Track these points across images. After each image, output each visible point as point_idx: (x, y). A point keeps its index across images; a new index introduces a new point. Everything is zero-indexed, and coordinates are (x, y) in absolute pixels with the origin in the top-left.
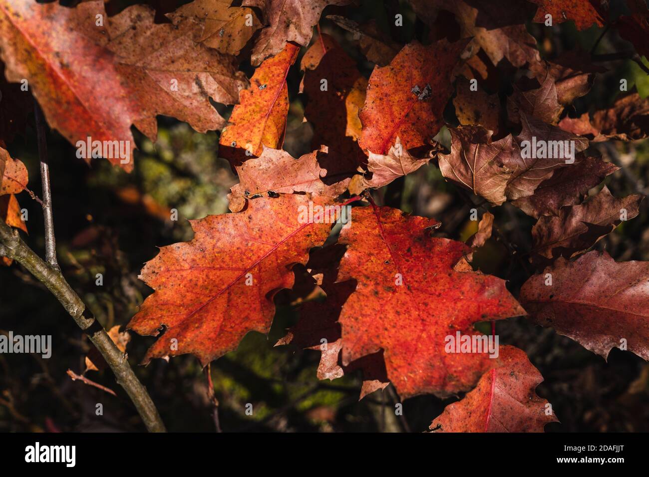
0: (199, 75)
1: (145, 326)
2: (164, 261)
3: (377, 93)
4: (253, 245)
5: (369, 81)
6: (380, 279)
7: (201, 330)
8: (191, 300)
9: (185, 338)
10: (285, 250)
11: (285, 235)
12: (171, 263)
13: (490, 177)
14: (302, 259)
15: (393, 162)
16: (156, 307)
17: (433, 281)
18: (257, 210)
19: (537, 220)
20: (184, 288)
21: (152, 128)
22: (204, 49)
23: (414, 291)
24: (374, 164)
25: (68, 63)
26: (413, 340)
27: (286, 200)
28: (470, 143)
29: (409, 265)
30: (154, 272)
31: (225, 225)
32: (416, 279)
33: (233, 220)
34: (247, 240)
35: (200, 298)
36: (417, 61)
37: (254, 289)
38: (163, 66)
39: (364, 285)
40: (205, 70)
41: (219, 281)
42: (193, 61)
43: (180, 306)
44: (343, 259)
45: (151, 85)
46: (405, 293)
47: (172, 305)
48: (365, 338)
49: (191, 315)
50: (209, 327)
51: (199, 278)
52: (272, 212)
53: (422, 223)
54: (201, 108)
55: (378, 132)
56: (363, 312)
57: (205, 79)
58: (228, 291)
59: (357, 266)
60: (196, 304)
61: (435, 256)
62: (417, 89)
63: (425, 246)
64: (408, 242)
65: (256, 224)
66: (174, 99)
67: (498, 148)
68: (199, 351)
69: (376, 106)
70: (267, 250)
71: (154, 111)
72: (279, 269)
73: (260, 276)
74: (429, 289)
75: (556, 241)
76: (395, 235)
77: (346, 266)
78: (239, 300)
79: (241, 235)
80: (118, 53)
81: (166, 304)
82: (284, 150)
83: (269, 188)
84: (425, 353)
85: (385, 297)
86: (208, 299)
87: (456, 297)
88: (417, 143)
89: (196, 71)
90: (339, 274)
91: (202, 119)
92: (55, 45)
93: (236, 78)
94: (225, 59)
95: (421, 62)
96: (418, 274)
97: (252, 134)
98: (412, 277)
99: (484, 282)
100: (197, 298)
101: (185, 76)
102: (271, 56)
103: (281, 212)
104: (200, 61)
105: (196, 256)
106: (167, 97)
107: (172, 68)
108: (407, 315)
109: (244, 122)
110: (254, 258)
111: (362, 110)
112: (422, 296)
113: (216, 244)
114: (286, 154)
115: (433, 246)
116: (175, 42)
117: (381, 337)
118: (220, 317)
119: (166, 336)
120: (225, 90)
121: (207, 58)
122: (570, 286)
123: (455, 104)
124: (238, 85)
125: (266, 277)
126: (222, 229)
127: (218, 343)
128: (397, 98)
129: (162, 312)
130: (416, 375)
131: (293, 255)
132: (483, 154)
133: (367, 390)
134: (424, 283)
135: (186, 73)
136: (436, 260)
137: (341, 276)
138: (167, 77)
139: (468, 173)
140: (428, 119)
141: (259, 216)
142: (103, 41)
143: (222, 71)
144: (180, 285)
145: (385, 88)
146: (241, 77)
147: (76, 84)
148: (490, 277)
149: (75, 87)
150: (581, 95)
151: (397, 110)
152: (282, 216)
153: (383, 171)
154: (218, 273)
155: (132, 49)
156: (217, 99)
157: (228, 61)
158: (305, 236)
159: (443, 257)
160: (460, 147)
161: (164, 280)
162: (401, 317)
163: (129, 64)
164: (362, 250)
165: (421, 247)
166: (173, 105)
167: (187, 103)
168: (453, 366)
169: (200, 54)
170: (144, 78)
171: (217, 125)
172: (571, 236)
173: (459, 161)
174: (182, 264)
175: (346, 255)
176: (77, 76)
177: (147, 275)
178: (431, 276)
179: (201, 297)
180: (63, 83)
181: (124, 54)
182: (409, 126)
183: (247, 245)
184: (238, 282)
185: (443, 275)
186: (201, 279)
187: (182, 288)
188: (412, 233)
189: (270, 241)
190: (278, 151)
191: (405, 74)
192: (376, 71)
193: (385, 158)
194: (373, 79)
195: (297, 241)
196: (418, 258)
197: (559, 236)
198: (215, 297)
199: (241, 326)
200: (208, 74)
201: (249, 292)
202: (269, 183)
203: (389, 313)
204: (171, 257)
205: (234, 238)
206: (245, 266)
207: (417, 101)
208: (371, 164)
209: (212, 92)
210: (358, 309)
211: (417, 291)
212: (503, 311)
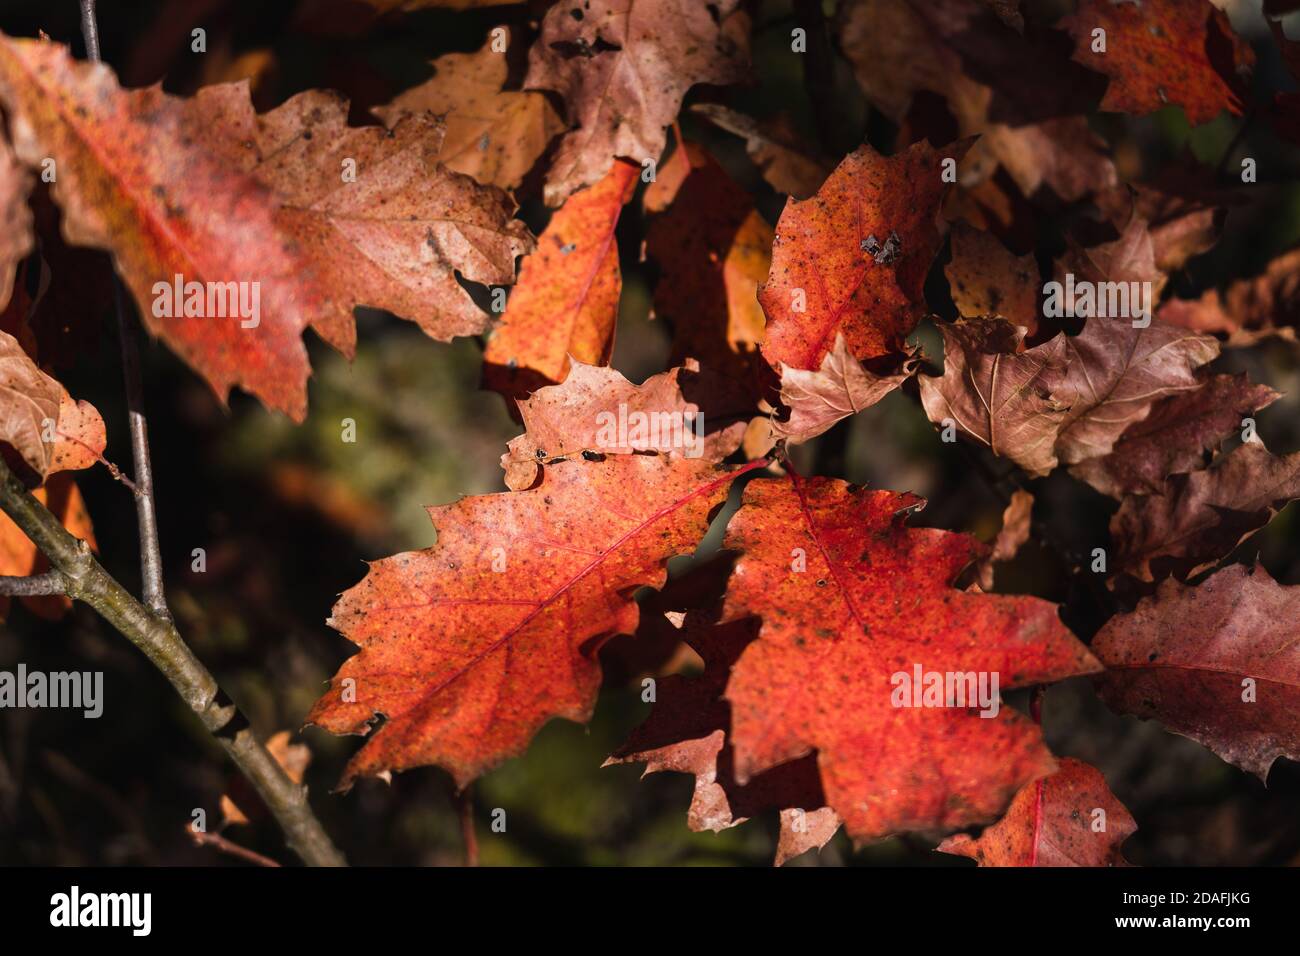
0: (433, 228)
1: (342, 717)
2: (378, 589)
3: (794, 251)
4: (554, 554)
5: (777, 230)
6: (807, 615)
7: (454, 720)
8: (434, 664)
9: (423, 735)
10: (618, 564)
11: (619, 535)
12: (392, 592)
13: (1024, 420)
14: (653, 579)
15: (830, 385)
16: (364, 680)
17: (914, 615)
18: (563, 485)
19: (1119, 505)
20: (418, 642)
21: (347, 333)
22: (443, 176)
23: (876, 637)
24: (793, 390)
25: (179, 207)
26: (876, 730)
27: (619, 467)
28: (981, 352)
29: (864, 587)
30: (358, 612)
31: (498, 517)
32: (880, 614)
33: (515, 506)
34: (542, 546)
35: (450, 659)
36: (870, 187)
37: (558, 638)
38: (364, 211)
39: (777, 626)
40: (447, 218)
41: (488, 626)
42: (423, 200)
43: (411, 677)
44: (732, 577)
45: (342, 249)
46: (859, 640)
47: (396, 674)
48: (780, 729)
49: (433, 692)
50: (470, 712)
51: (448, 622)
52: (592, 490)
53: (888, 504)
54: (440, 291)
55: (797, 330)
56: (776, 679)
57: (445, 235)
58: (506, 645)
59: (762, 591)
60: (443, 671)
61: (916, 565)
62: (872, 242)
63: (896, 546)
64: (862, 541)
65: (561, 515)
66: (386, 275)
67: (1038, 361)
68: (452, 758)
69: (793, 279)
70: (582, 564)
71: (349, 299)
72: (608, 599)
73: (570, 616)
74: (907, 631)
75: (1159, 545)
76: (838, 530)
77: (739, 593)
78: (530, 661)
79: (531, 536)
80: (277, 186)
81: (383, 674)
82: (613, 367)
83: (585, 446)
84: (902, 756)
85: (818, 649)
86: (468, 661)
87: (961, 643)
88: (876, 350)
89: (429, 219)
90: (726, 607)
91: (441, 313)
92: (157, 172)
93: (507, 233)
94: (486, 195)
95: (878, 189)
96: (884, 604)
97: (549, 342)
98: (873, 610)
99: (1015, 610)
100: (445, 660)
101: (407, 230)
102: (584, 186)
103: (609, 491)
104: (436, 200)
105: (442, 578)
106: (373, 271)
107: (381, 212)
108: (863, 683)
109: (533, 320)
110: (557, 581)
111: (764, 288)
112: (893, 644)
113: (481, 553)
114: (617, 376)
115: (912, 547)
116: (387, 161)
117: (812, 725)
118: (491, 695)
119: (384, 734)
120: (487, 257)
121: (450, 194)
122: (1189, 636)
123: (949, 275)
124: (512, 246)
125: (582, 615)
126: (493, 523)
127: (489, 744)
128: (833, 261)
129: (376, 689)
130: (884, 799)
131: (635, 573)
132: (1009, 373)
133: (788, 852)
134: (897, 620)
135: (409, 223)
136: (918, 573)
137: (729, 611)
138: (371, 232)
139: (979, 413)
140: (896, 302)
141: (566, 497)
142: (248, 162)
143: (480, 218)
144: (410, 636)
145: (808, 242)
146: (517, 230)
147: (198, 248)
148: (1026, 600)
149: (195, 254)
150: (1202, 250)
151: (834, 285)
152: (612, 498)
153: (812, 403)
154: (487, 610)
155: (304, 176)
156: (471, 273)
157: (491, 199)
158: (658, 535)
159: (931, 566)
160: (961, 360)
161: (378, 626)
162: (851, 687)
163: (299, 205)
164: (770, 561)
165: (888, 549)
166: (384, 288)
167: (411, 283)
168: (959, 778)
169: (437, 185)
170: (327, 234)
171: (471, 326)
172: (1188, 533)
173: (961, 391)
174: (414, 595)
175: (739, 569)
176: (198, 233)
177: (345, 617)
178: (909, 605)
179: (453, 659)
180: (172, 248)
181: (287, 188)
182: (859, 317)
183: (543, 555)
184: (526, 626)
185: (933, 601)
186: (452, 623)
187: (415, 642)
188: (869, 524)
189: (589, 546)
190: (600, 369)
191: (847, 213)
192: (789, 209)
193: (815, 378)
194: (785, 225)
195: (642, 547)
196: (882, 571)
197: (1164, 533)
198: (481, 657)
199: (534, 709)
200: (451, 224)
201: (548, 645)
202: (584, 435)
203: (827, 679)
204: (391, 581)
205: (517, 540)
206: (540, 595)
207: (873, 266)
208: (788, 390)
209: (460, 260)
210: (763, 671)
211: (882, 635)
212: (1055, 664)
